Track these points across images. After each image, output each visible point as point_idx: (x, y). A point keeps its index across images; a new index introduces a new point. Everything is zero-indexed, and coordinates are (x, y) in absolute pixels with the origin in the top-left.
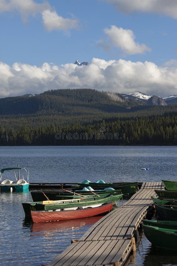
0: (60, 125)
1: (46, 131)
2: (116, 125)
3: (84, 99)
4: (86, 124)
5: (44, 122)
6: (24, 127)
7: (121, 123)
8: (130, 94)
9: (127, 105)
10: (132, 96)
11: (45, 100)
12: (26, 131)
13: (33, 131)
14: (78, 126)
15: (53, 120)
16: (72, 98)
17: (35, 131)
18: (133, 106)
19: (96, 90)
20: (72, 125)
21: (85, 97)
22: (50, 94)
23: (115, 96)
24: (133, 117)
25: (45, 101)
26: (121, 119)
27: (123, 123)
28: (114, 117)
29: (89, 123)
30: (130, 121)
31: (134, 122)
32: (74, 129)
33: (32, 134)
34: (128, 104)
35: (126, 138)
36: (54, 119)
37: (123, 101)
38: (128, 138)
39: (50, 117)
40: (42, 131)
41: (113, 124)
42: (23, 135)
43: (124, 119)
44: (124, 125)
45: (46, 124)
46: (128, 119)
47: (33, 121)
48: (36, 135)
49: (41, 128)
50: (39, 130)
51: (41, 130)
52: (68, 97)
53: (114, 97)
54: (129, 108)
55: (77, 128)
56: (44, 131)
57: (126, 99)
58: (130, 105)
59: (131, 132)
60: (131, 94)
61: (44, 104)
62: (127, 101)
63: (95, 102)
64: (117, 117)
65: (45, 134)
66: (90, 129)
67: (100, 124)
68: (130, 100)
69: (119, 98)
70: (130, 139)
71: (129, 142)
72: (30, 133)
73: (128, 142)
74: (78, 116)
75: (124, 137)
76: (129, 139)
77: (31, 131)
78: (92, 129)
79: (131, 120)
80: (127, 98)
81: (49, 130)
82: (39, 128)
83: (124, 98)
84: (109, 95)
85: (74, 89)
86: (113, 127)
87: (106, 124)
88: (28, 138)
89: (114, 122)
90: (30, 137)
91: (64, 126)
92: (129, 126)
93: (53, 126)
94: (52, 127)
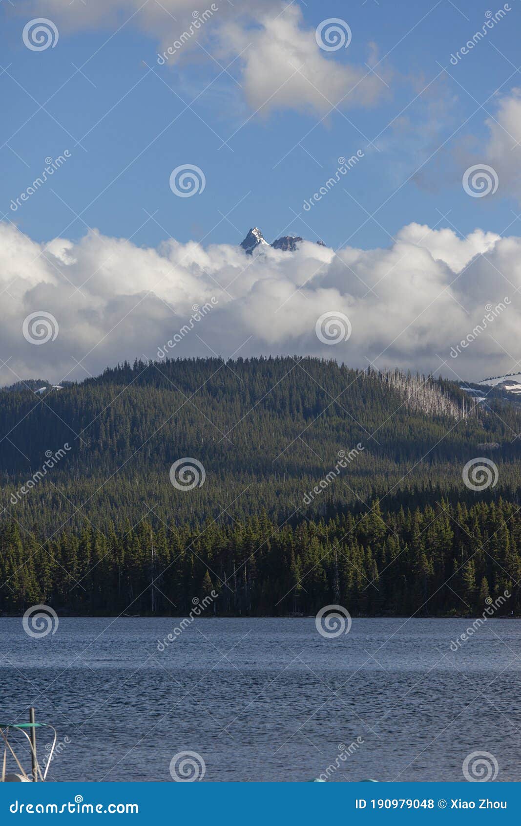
0: (174, 521)
1: (116, 551)
2: (431, 524)
3: (283, 406)
4: (293, 520)
5: (102, 510)
6: (12, 531)
7: (456, 516)
8: (494, 383)
9: (481, 431)
10: (504, 391)
11: (108, 409)
12: (21, 550)
13: (55, 548)
14: (258, 526)
15: (142, 499)
16: (232, 400)
17: (64, 550)
18: (510, 439)
19: (340, 366)
21: (291, 395)
22: (130, 381)
23: (428, 391)
24: (508, 488)
25: (108, 415)
26: (454, 497)
27: (463, 513)
28: (420, 489)
29: (310, 512)
30: (493, 505)
32: (240, 540)
33: (51, 563)
34: (487, 427)
35: (478, 582)
36: (150, 495)
37: (465, 415)
38: (485, 582)
39: (128, 484)
40: (93, 551)
41: (419, 517)
42: (10, 566)
43: (470, 498)
44: (470, 522)
45: (113, 518)
46: (488, 497)
47: (54, 501)
48: (69, 570)
49: (89, 536)
50: (83, 545)
51: (89, 545)
52: (215, 395)
53: (421, 398)
54: (494, 445)
55: (255, 537)
56: (104, 551)
57: (478, 405)
58: (494, 431)
59: (502, 554)
60: (501, 380)
61: (102, 427)
62: (480, 415)
63: (335, 417)
64: (434, 485)
65: (110, 563)
66: (315, 540)
67: (360, 519)
68: (496, 408)
69: (443, 400)
70: (497, 586)
72: (41, 560)
74: (259, 480)
75: (471, 578)
76: (492, 585)
77: (47, 548)
78: (322, 540)
79: (501, 501)
80: (481, 399)
81: (125, 546)
82: (80, 537)
83: (469, 403)
84: (398, 384)
85: (240, 360)
86: (418, 534)
87: (385, 518)
88: (30, 581)
89: (422, 511)
90: (38, 579)
91: (193, 524)
92: (490, 527)
93: (148, 526)
94: (139, 531)
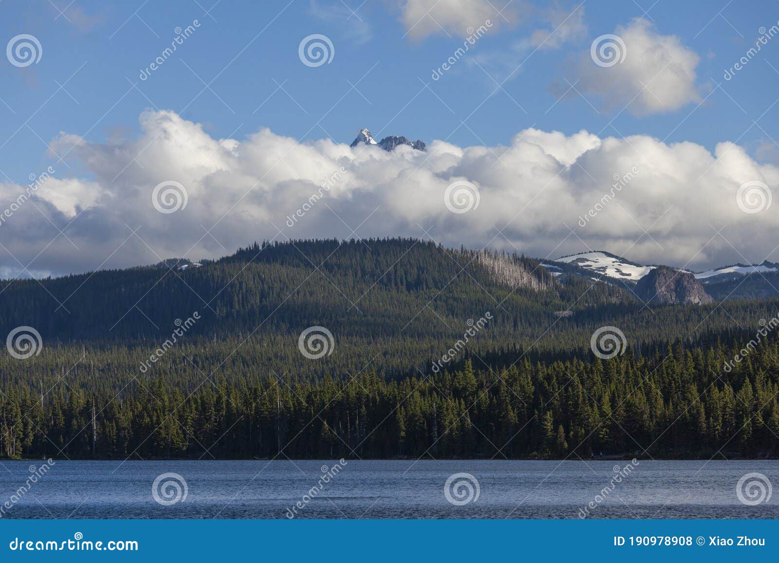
0: (297, 378)
1: (247, 403)
2: (515, 380)
3: (389, 280)
4: (398, 377)
5: (236, 369)
6: (160, 387)
7: (537, 372)
8: (568, 260)
9: (558, 301)
10: (577, 266)
11: (241, 283)
12: (167, 404)
13: (196, 402)
14: (368, 382)
15: (270, 359)
16: (346, 275)
17: (203, 402)
18: (582, 308)
19: (437, 244)
20: (346, 378)
21: (396, 271)
22: (258, 260)
23: (513, 267)
24: (581, 349)
25: (241, 288)
26: (534, 357)
27: (543, 370)
28: (506, 351)
29: (412, 369)
30: (568, 364)
31: (585, 368)
32: (353, 394)
33: (192, 415)
34: (562, 297)
35: (556, 429)
36: (276, 356)
37: (544, 287)
38: (561, 429)
39: (258, 347)
40: (228, 404)
41: (505, 373)
42: (158, 417)
43: (548, 357)
44: (548, 378)
45: (245, 376)
46: (563, 356)
47: (195, 361)
48: (208, 419)
49: (225, 391)
50: (220, 398)
51: (224, 398)
52: (331, 272)
53: (507, 273)
54: (567, 313)
55: (366, 391)
56: (236, 403)
57: (554, 278)
58: (569, 300)
59: (576, 405)
60: (574, 258)
61: (236, 299)
62: (557, 287)
63: (433, 289)
64: (518, 347)
65: (243, 413)
66: (417, 394)
67: (455, 376)
68: (569, 282)
69: (525, 275)
70: (572, 433)
71: (566, 445)
72: (184, 411)
73: (562, 444)
74: (369, 343)
75: (549, 426)
76: (567, 432)
77: (188, 401)
78: (423, 393)
79: (575, 360)
80: (558, 274)
81: (255, 399)
82: (217, 392)
83: (547, 277)
84: (486, 261)
85: (353, 241)
86: (503, 389)
87: (476, 375)
88: (174, 429)
89: (507, 367)
90: (181, 428)
91: (313, 381)
92: (564, 381)
94: (267, 386)
